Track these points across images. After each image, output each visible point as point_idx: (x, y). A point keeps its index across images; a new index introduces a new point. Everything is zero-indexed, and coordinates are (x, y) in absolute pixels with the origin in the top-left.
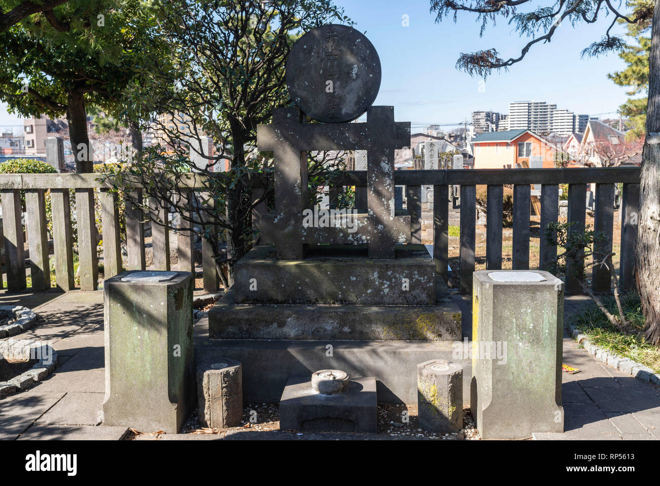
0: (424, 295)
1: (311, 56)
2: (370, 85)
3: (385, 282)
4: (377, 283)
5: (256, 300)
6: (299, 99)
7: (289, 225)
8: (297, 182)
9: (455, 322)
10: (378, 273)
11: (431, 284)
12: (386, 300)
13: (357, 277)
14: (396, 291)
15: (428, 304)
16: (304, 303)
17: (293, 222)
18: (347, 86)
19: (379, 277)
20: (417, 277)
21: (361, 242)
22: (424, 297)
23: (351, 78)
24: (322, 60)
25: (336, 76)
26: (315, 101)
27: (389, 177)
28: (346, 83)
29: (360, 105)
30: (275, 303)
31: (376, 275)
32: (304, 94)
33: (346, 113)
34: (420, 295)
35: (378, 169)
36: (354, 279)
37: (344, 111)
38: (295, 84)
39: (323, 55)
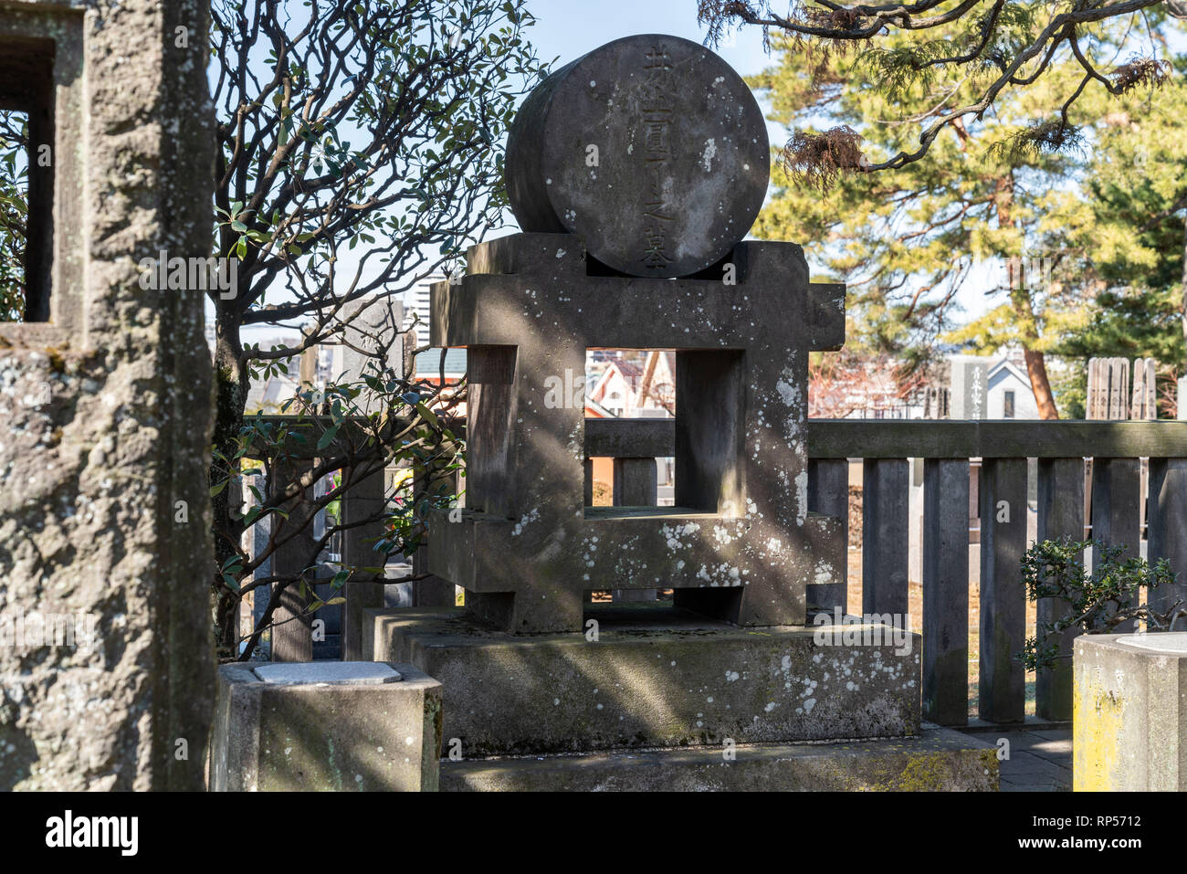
0: (895, 713)
1: (606, 109)
2: (744, 189)
3: (807, 681)
4: (788, 685)
5: (484, 745)
6: (573, 213)
7: (550, 542)
8: (574, 426)
9: (986, 772)
10: (792, 659)
11: (911, 683)
12: (810, 727)
13: (740, 672)
14: (831, 705)
15: (903, 734)
16: (609, 748)
17: (561, 533)
18: (690, 189)
19: (794, 671)
20: (879, 666)
21: (727, 584)
22: (894, 716)
23: (699, 169)
24: (632, 121)
25: (665, 164)
26: (612, 220)
27: (796, 417)
28: (689, 181)
29: (718, 239)
30: (537, 752)
31: (786, 663)
32: (586, 201)
33: (688, 257)
34: (887, 711)
35: (770, 398)
36: (735, 676)
37: (681, 251)
38: (566, 177)
39: (635, 107)
